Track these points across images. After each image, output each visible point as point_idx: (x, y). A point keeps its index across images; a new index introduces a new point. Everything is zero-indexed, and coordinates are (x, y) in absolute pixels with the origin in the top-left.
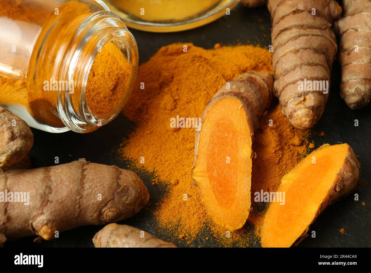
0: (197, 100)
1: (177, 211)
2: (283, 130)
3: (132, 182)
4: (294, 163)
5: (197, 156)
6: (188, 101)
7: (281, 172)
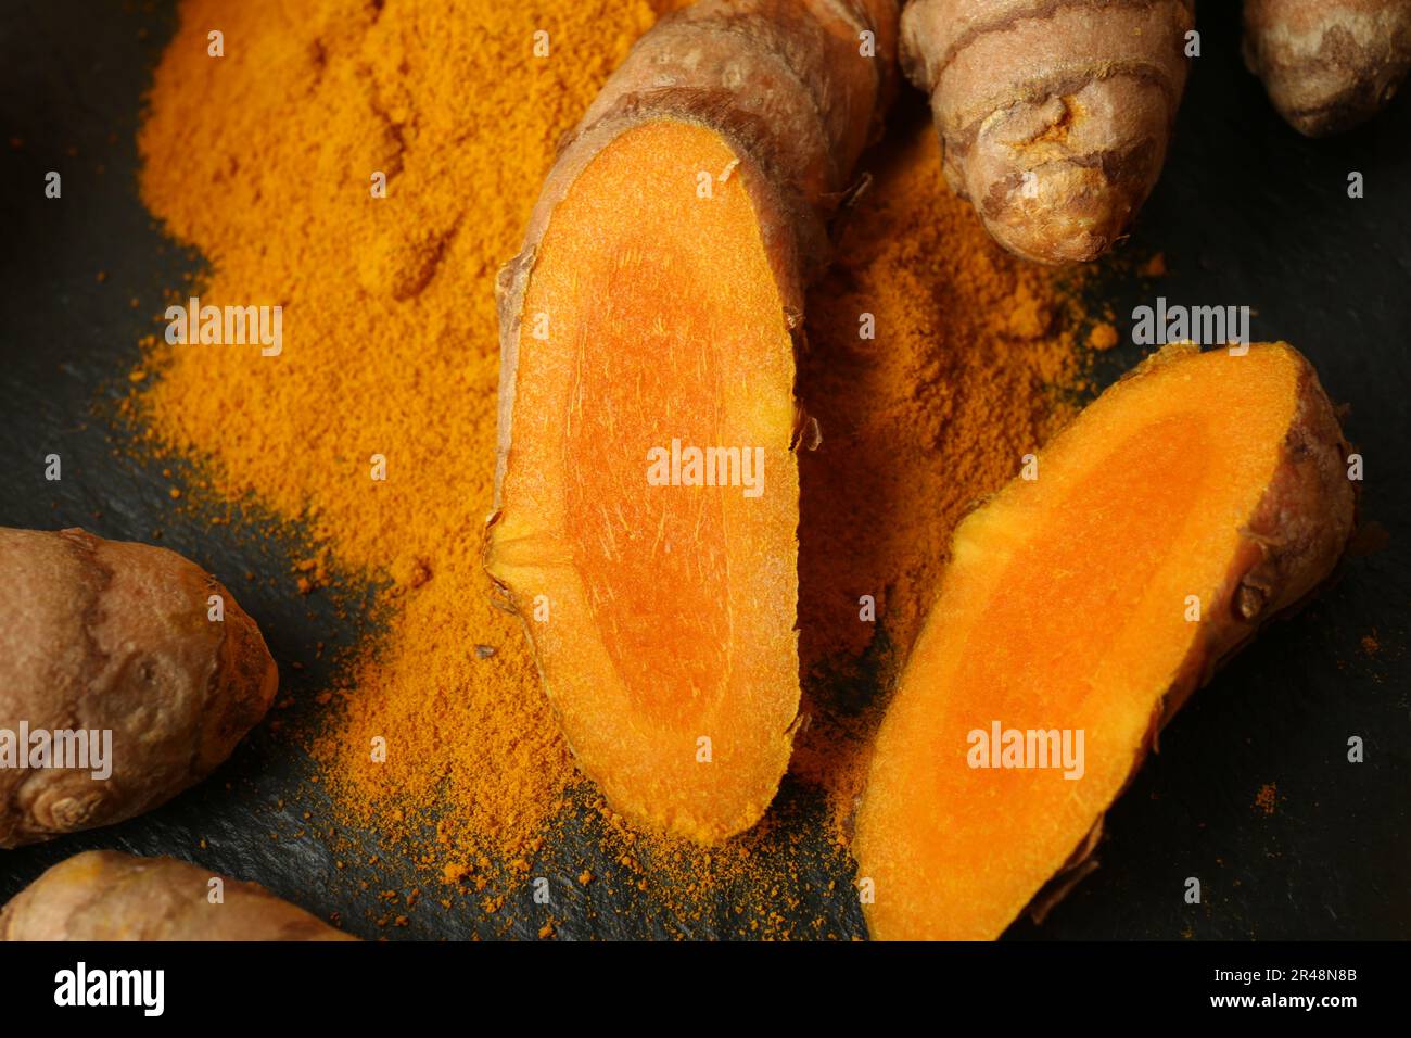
0: (504, 124)
1: (426, 735)
2: (955, 259)
3: (168, 626)
4: (1018, 435)
5: (511, 454)
6: (462, 131)
7: (951, 493)
